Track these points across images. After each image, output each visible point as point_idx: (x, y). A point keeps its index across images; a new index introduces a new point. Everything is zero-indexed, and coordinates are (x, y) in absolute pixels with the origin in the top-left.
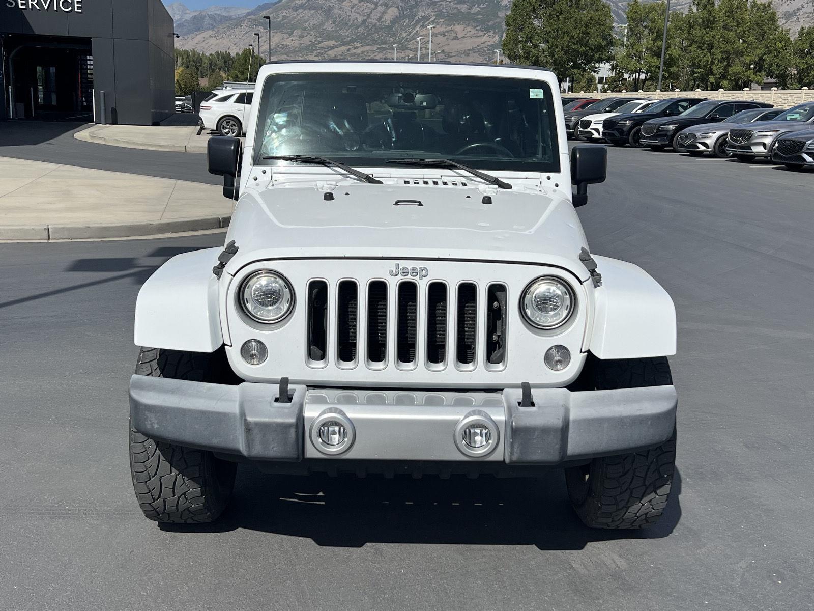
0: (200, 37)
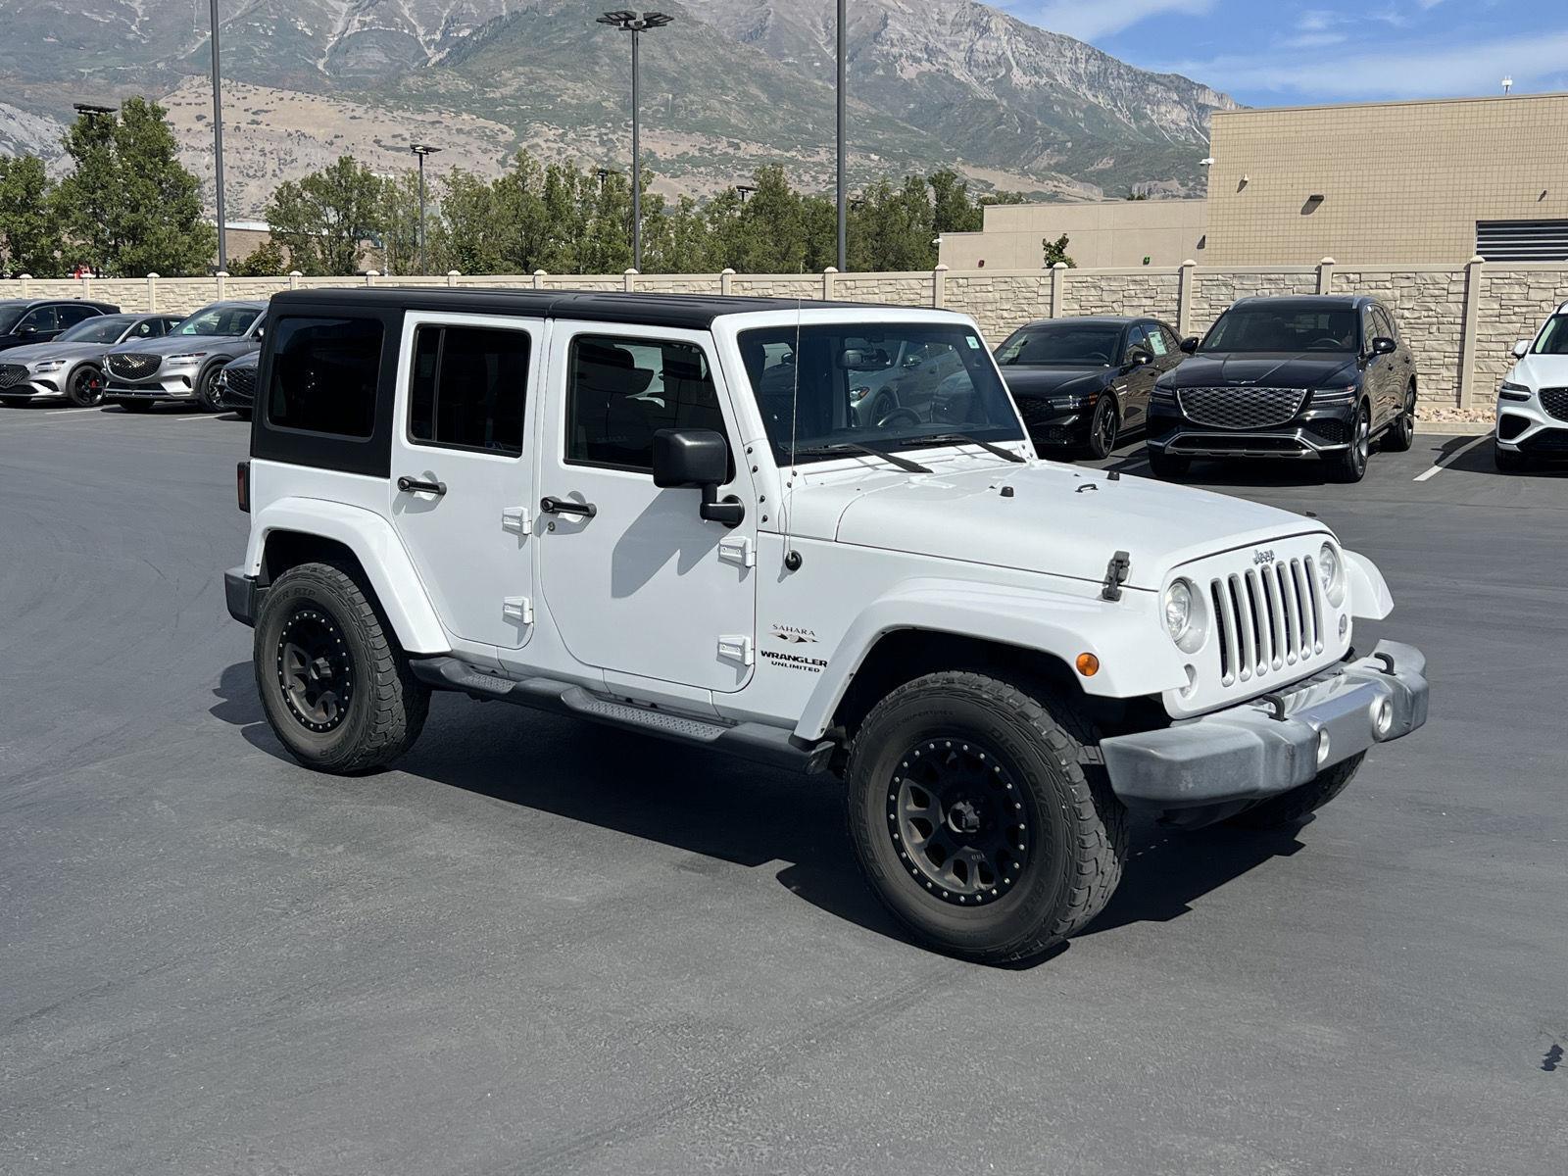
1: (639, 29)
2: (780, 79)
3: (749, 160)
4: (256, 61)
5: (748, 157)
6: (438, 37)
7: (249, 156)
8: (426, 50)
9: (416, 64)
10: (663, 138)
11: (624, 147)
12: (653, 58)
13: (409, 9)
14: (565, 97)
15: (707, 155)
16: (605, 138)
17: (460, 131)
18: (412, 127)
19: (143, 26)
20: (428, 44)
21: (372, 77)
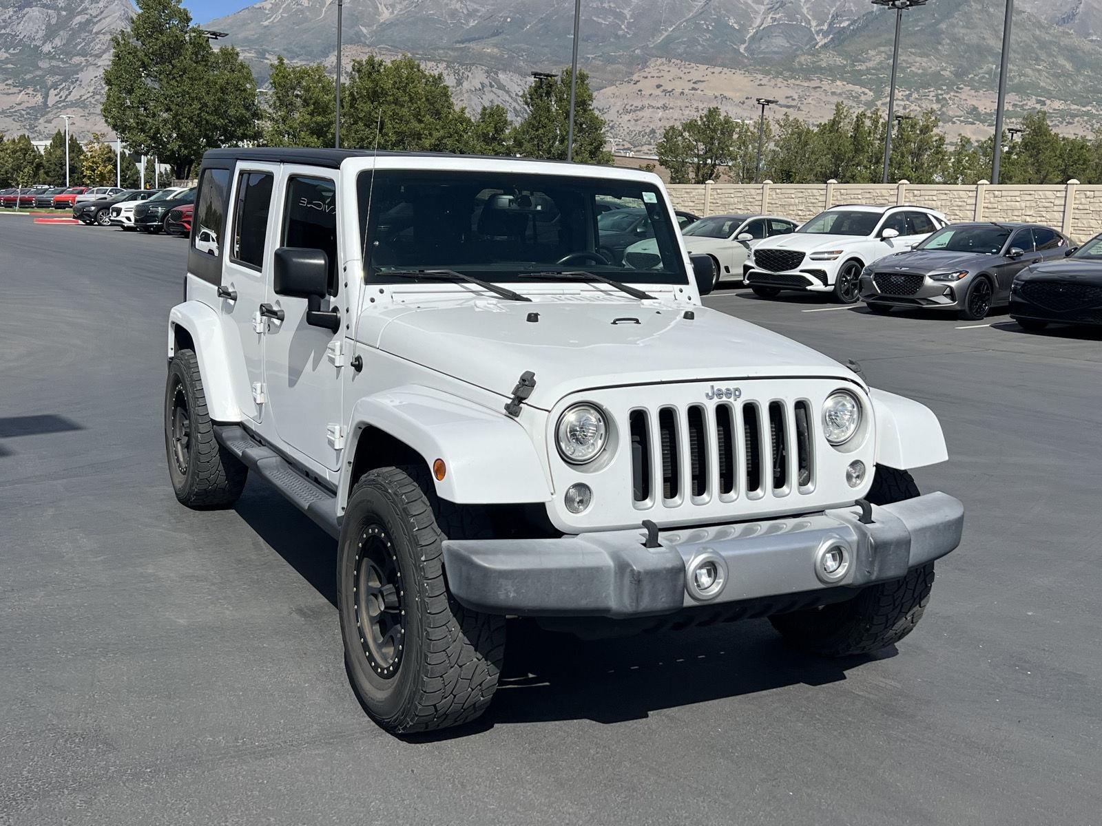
1: (903, 8)
2: (1084, 52)
3: (1051, 113)
4: (699, 47)
5: (1051, 111)
6: (825, 27)
7: (687, 112)
8: (816, 38)
9: (808, 46)
10: (986, 97)
11: (954, 104)
12: (984, 38)
13: (807, 8)
14: (913, 69)
15: (1019, 109)
16: (940, 97)
17: (833, 93)
18: (800, 91)
19: (629, 26)
20: (818, 33)
21: (775, 56)
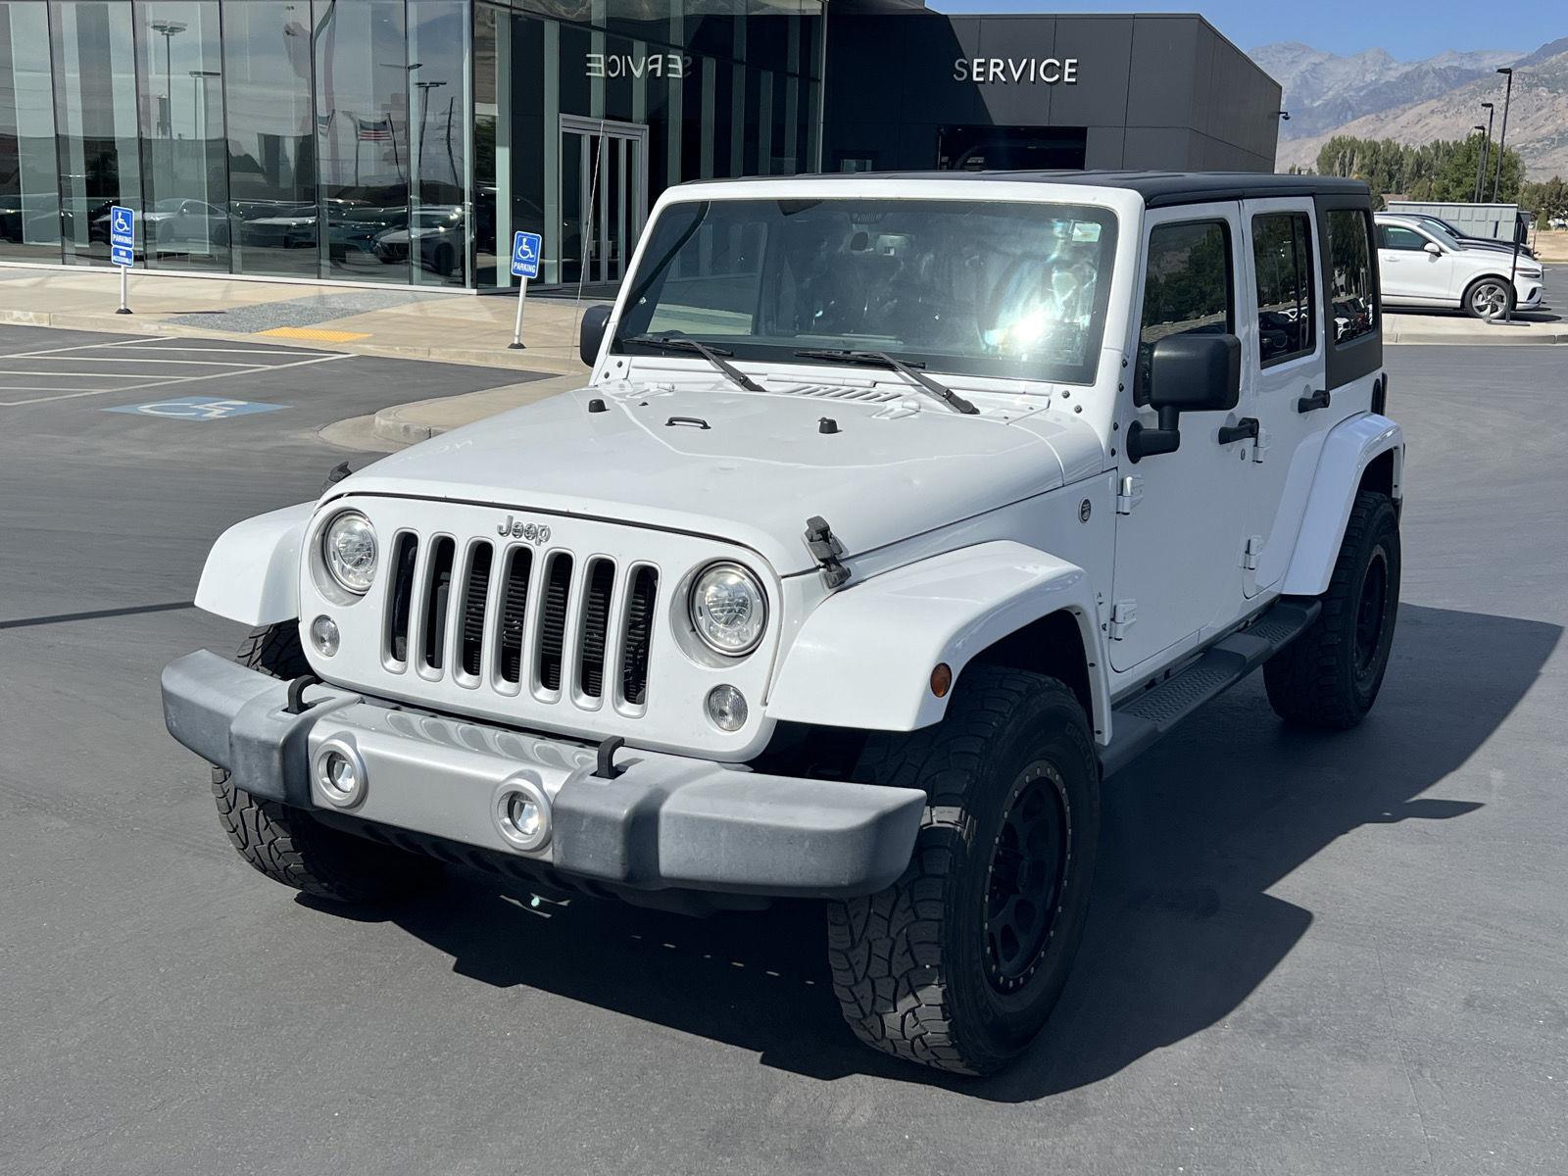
0: (1411, 114)
